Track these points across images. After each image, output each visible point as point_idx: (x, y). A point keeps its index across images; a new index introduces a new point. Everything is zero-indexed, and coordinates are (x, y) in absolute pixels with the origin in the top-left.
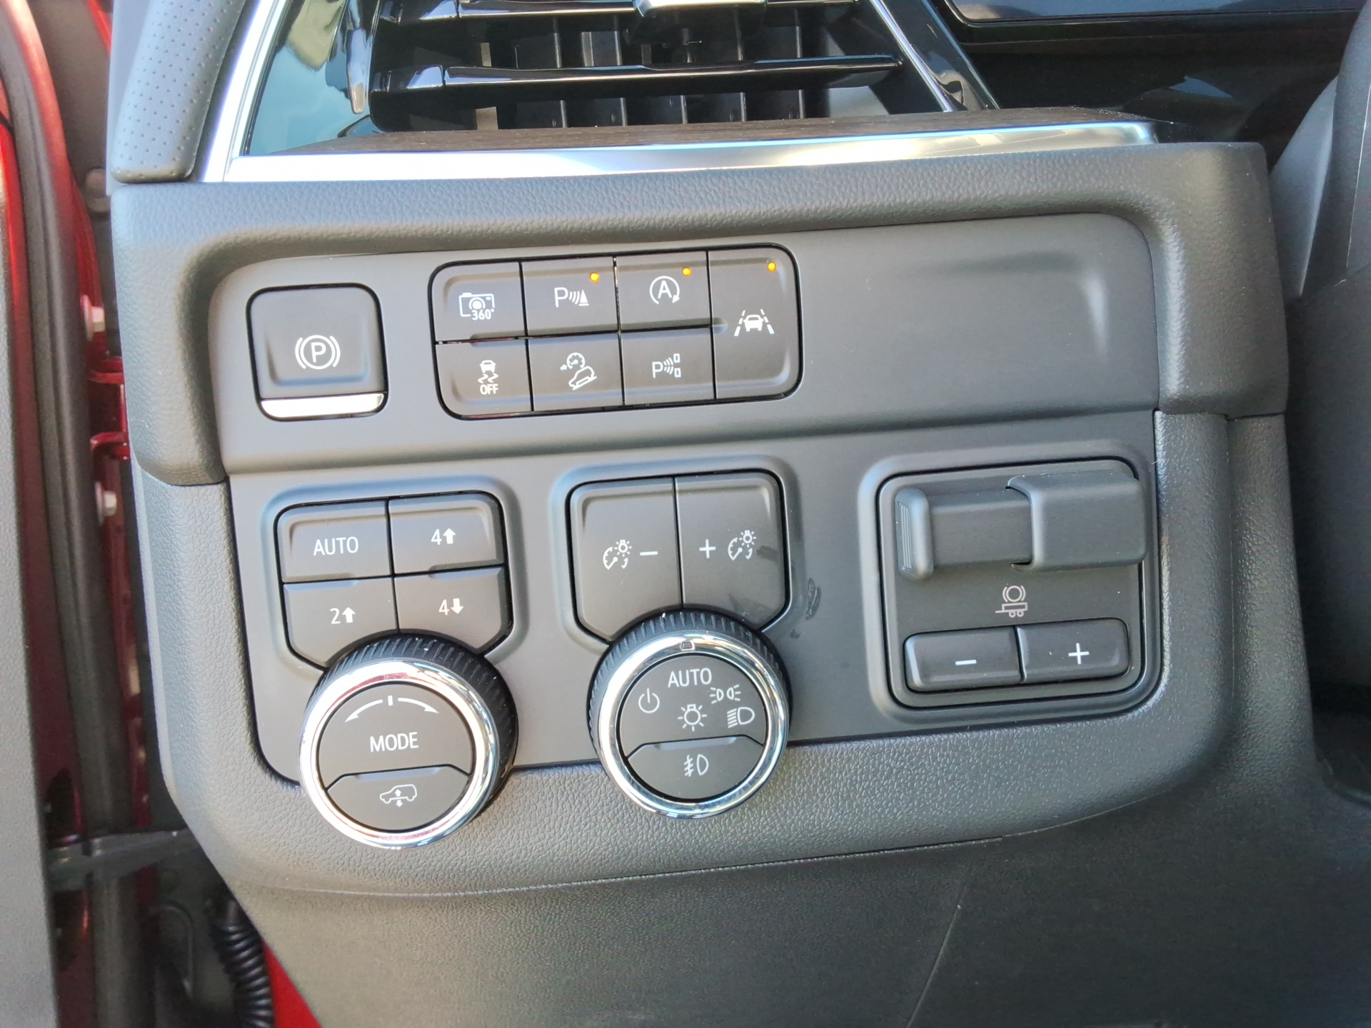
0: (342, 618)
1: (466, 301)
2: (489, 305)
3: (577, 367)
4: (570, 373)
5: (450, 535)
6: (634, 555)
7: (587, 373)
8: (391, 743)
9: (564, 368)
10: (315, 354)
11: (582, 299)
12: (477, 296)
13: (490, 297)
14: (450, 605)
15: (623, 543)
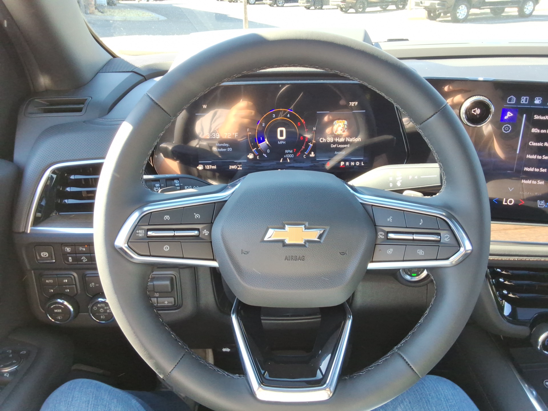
0: (51, 291)
1: (66, 249)
2: (70, 249)
3: (84, 259)
4: (83, 260)
5: (66, 281)
6: (95, 285)
7: (86, 260)
8: (58, 311)
9: (82, 259)
10: (44, 255)
11: (84, 249)
12: (68, 248)
13: (70, 248)
14: (67, 290)
15: (93, 283)
